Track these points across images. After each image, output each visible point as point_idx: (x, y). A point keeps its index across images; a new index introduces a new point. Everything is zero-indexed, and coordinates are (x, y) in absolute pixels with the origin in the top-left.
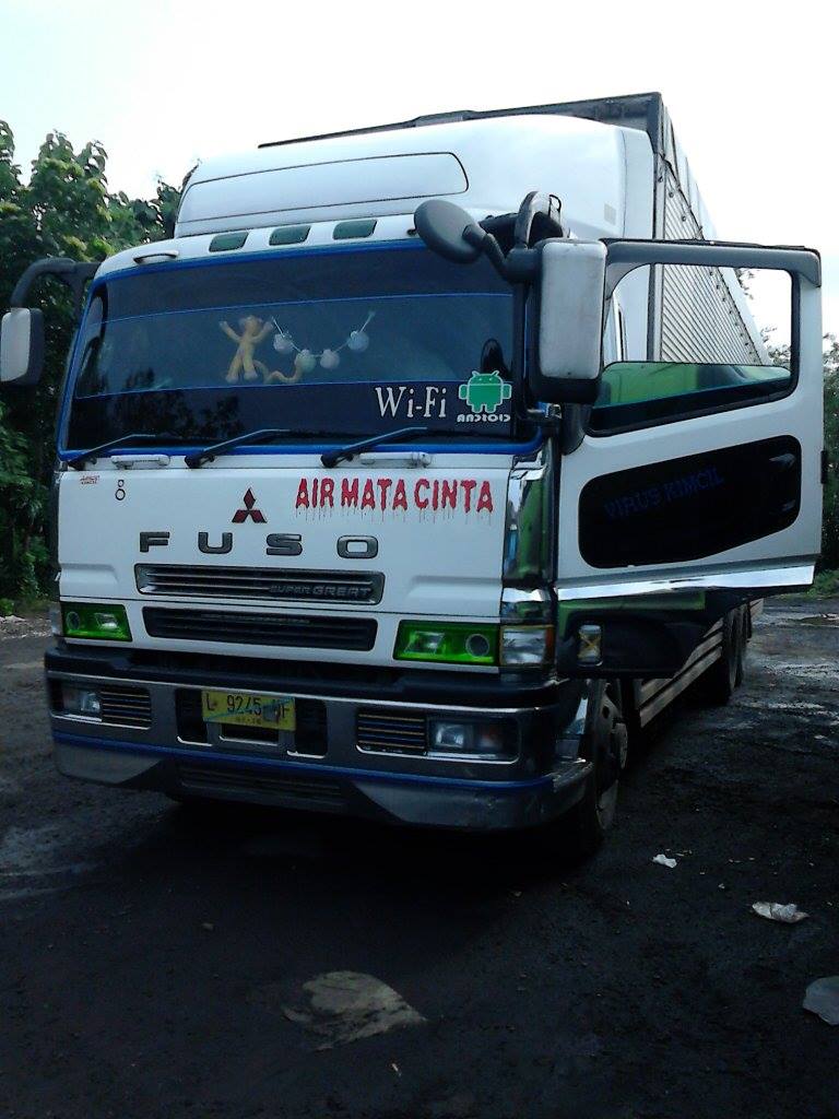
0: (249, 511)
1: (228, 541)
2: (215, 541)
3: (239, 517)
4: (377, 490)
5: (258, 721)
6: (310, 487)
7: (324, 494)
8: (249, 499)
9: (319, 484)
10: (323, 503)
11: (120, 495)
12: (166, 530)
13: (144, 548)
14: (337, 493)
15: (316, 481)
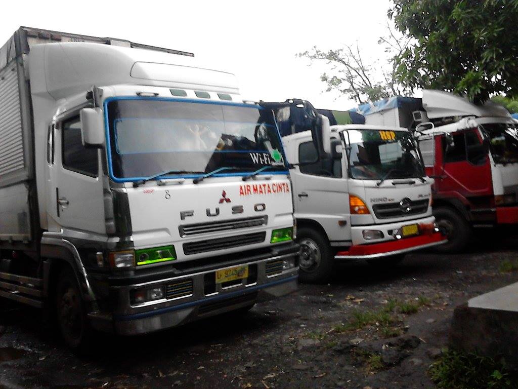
0: (225, 199)
1: (218, 211)
2: (213, 212)
3: (221, 201)
4: (262, 187)
5: (236, 277)
6: (243, 188)
7: (248, 190)
8: (224, 194)
9: (246, 187)
10: (248, 193)
11: (168, 196)
12: (192, 210)
13: (182, 218)
14: (252, 190)
15: (245, 186)
